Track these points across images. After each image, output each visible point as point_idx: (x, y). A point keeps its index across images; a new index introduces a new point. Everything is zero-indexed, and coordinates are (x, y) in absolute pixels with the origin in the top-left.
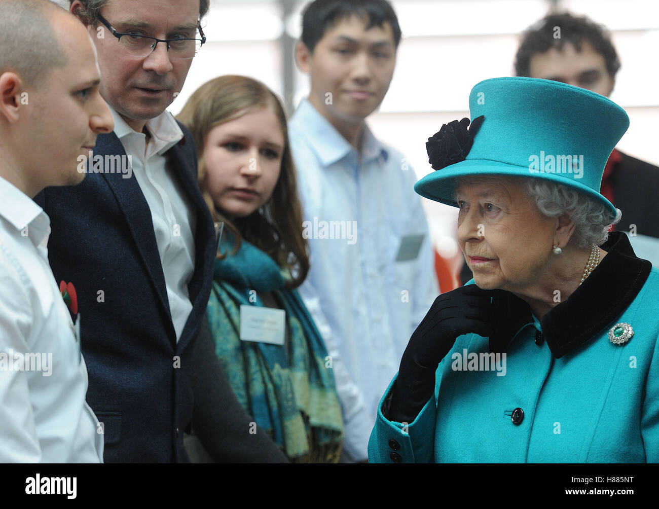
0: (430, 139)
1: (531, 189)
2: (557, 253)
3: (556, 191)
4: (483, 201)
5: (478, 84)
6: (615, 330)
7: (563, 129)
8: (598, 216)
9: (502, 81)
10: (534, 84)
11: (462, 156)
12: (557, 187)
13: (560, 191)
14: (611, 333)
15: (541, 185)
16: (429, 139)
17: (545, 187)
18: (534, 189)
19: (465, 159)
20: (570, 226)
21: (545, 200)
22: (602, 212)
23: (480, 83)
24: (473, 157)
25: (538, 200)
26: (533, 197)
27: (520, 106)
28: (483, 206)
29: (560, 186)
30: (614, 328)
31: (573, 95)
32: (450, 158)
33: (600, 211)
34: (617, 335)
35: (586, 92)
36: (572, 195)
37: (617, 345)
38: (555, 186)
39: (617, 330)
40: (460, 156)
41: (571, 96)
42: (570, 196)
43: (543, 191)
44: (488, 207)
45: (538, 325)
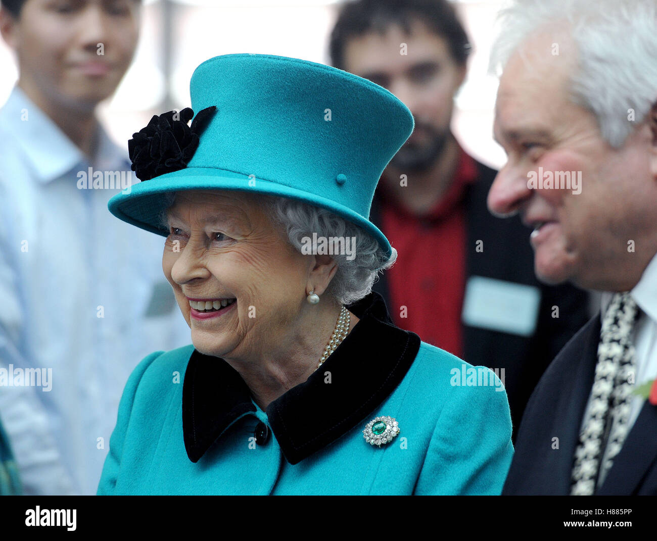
0: (135, 135)
1: (280, 212)
2: (313, 302)
3: (315, 219)
4: (210, 229)
5: (207, 62)
6: (373, 426)
7: (327, 132)
8: (369, 256)
9: (244, 59)
10: (290, 65)
11: (182, 162)
12: (317, 211)
13: (321, 219)
14: (368, 432)
15: (296, 208)
16: (133, 136)
17: (301, 211)
18: (285, 214)
19: (185, 167)
20: (331, 266)
21: (300, 230)
22: (375, 251)
23: (211, 60)
24: (199, 165)
25: (290, 228)
26: (283, 224)
27: (269, 96)
28: (209, 235)
29: (322, 211)
30: (372, 423)
31: (344, 85)
32: (166, 165)
33: (372, 250)
34: (376, 433)
35: (362, 81)
36: (337, 224)
37: (375, 447)
38: (314, 210)
39: (376, 426)
40: (180, 162)
41: (341, 86)
42: (335, 225)
43: (297, 217)
44: (218, 237)
45: (263, 416)
